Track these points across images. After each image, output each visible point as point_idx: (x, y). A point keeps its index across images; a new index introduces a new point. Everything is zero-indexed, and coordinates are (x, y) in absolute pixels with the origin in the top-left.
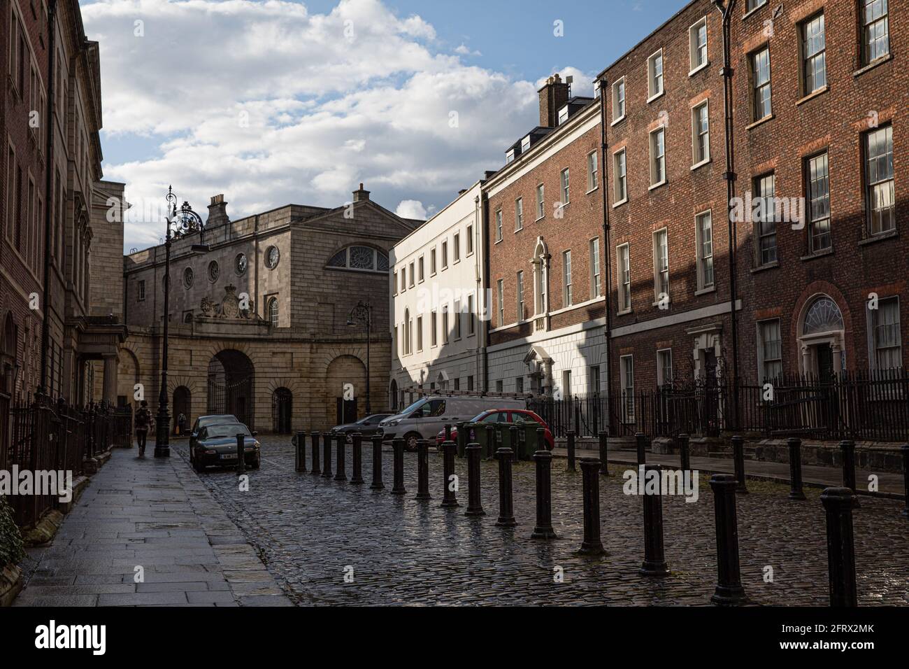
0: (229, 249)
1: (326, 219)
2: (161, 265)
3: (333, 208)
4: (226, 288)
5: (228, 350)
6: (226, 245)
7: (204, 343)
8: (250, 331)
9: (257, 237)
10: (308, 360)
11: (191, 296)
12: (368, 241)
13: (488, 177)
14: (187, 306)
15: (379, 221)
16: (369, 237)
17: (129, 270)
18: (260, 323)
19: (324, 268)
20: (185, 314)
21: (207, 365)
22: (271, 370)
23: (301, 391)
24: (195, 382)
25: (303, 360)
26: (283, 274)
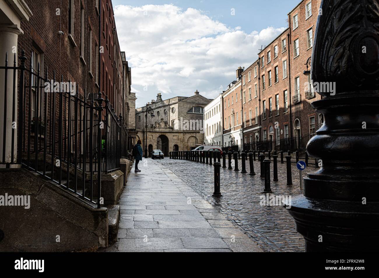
0: (162, 108)
1: (187, 100)
2: (145, 112)
3: (189, 97)
4: (161, 119)
5: (162, 135)
6: (162, 107)
7: (156, 133)
8: (167, 130)
9: (169, 105)
10: (182, 137)
11: (153, 120)
12: (199, 105)
13: (223, 92)
14: (152, 123)
15: (201, 100)
16: (199, 104)
17: (137, 113)
18: (170, 128)
19: (187, 113)
20: (151, 125)
21: (157, 139)
22: (173, 140)
23: (180, 145)
24: (154, 143)
25: (181, 137)
26: (176, 115)
